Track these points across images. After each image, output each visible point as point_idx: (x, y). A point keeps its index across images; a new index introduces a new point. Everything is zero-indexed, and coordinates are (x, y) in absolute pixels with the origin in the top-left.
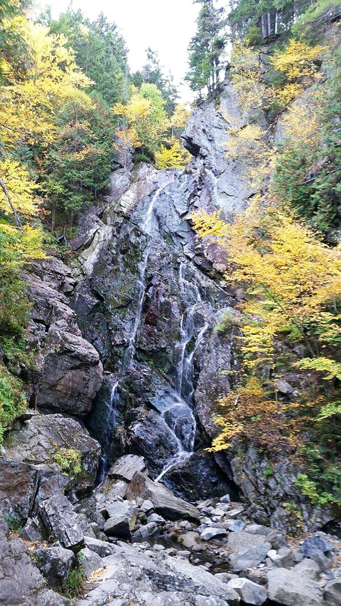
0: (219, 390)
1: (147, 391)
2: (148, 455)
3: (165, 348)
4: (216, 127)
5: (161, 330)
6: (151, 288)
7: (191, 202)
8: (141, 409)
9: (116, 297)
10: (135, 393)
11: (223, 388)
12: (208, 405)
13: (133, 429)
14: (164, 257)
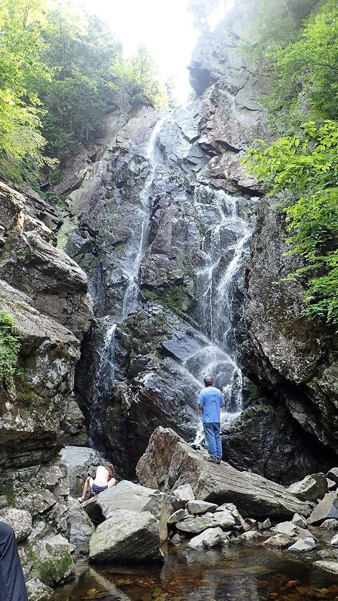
0: (286, 301)
1: (159, 334)
2: (169, 416)
3: (182, 280)
4: (229, 46)
5: (174, 258)
6: (159, 211)
7: (203, 127)
8: (152, 356)
9: (111, 232)
10: (141, 337)
11: (293, 297)
12: (270, 325)
13: (141, 380)
14: (173, 179)
